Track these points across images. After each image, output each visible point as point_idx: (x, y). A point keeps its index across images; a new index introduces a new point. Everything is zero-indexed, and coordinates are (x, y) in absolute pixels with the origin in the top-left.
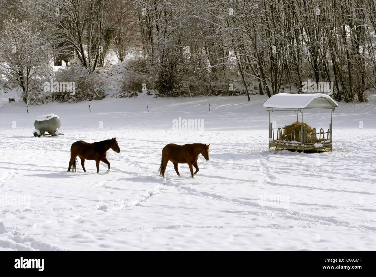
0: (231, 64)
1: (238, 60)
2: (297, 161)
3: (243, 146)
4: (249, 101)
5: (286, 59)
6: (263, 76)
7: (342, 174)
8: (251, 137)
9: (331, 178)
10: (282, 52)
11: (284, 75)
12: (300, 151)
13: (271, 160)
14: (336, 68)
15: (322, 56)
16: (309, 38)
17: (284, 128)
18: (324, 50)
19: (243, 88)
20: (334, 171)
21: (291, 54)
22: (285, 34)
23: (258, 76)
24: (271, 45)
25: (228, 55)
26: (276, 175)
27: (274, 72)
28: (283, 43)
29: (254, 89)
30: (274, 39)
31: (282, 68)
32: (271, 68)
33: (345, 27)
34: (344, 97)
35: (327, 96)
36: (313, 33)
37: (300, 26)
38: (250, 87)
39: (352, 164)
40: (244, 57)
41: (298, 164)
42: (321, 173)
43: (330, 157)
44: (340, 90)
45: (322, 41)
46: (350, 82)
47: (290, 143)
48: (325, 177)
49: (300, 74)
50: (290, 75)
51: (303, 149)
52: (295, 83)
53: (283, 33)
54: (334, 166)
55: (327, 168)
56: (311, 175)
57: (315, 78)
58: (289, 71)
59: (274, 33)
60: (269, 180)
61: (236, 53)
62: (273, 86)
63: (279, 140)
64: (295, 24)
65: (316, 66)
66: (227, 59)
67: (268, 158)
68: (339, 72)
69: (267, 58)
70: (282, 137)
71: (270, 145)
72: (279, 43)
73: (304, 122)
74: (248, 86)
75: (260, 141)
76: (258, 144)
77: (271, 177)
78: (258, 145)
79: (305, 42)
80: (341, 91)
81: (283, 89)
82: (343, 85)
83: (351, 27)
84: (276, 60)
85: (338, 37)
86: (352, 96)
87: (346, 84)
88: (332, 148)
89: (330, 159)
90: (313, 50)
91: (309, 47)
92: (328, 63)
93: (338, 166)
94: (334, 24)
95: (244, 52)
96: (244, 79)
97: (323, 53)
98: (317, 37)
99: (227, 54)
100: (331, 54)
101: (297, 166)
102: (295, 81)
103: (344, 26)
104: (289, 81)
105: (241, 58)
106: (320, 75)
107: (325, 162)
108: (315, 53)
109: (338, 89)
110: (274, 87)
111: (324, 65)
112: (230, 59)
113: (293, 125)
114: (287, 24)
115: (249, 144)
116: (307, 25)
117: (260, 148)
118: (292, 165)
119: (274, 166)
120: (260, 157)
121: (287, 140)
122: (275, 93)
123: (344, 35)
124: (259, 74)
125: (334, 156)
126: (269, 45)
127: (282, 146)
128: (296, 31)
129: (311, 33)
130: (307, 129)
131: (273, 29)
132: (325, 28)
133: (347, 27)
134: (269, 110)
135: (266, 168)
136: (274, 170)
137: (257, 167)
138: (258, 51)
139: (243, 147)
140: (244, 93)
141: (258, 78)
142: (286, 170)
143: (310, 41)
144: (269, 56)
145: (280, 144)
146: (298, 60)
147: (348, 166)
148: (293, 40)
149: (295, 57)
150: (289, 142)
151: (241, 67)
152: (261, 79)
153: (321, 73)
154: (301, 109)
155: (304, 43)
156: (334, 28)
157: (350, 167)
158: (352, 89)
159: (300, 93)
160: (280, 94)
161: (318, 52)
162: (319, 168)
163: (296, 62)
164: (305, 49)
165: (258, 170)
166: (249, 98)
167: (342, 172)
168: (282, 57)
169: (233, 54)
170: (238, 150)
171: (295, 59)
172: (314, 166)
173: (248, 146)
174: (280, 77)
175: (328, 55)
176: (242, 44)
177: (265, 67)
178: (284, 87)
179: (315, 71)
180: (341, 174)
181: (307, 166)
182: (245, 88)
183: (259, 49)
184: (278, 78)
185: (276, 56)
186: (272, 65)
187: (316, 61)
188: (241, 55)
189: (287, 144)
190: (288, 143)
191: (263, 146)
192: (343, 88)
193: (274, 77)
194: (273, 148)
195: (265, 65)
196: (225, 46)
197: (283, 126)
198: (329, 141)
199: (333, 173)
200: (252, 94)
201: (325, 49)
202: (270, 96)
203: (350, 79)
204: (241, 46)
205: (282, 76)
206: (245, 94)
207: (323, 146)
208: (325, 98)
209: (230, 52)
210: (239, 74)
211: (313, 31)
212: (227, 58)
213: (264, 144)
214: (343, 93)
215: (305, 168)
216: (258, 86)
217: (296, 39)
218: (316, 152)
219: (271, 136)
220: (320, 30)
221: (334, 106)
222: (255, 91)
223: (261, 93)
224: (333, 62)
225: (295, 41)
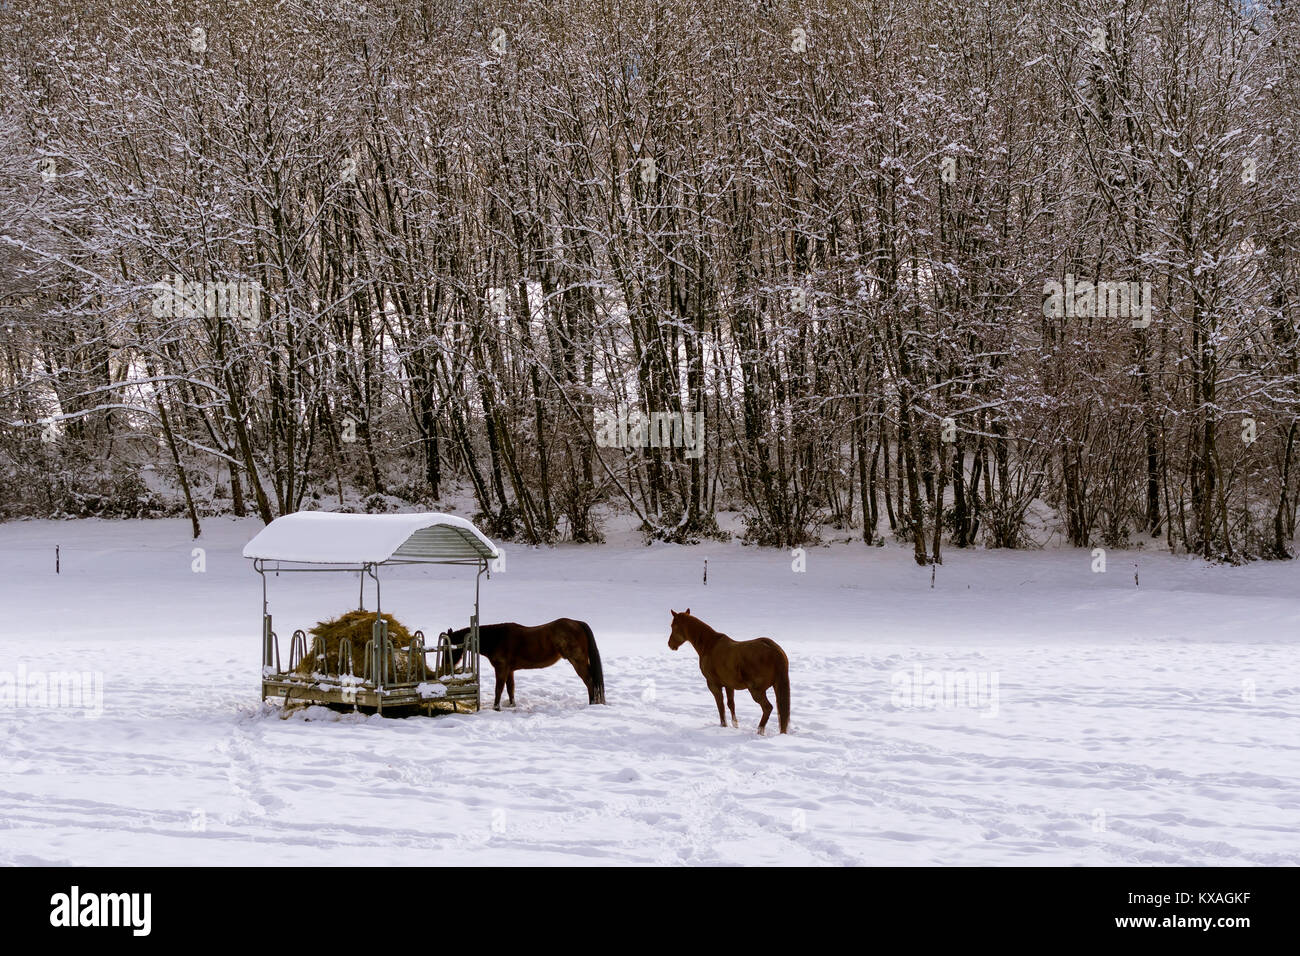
0: (134, 406)
1: (159, 397)
2: (360, 746)
3: (174, 694)
4: (196, 536)
5: (325, 396)
6: (247, 454)
7: (511, 787)
8: (199, 662)
9: (474, 802)
10: (311, 370)
11: (318, 448)
12: (368, 710)
13: (269, 742)
14: (496, 427)
15: (449, 386)
16: (405, 322)
17: (313, 632)
18: (456, 364)
19: (174, 491)
20: (482, 778)
21: (342, 377)
22: (322, 307)
23: (230, 452)
24: (272, 344)
25: (124, 379)
26: (287, 795)
27: (282, 438)
28: (315, 339)
29: (215, 496)
30: (283, 326)
31: (312, 426)
32: (273, 425)
33: (529, 289)
34: (523, 525)
35: (464, 522)
36: (418, 307)
37: (375, 284)
38: (199, 490)
39: (547, 755)
40: (181, 385)
41: (361, 756)
42: (439, 787)
43: (470, 730)
44: (509, 502)
45: (449, 334)
46: (544, 476)
47: (335, 684)
48: (450, 798)
49: (374, 445)
50: (339, 449)
51: (380, 703)
52: (357, 478)
53: (315, 304)
54: (486, 761)
55: (461, 768)
56: (404, 792)
57: (424, 460)
58: (334, 434)
59: (284, 304)
60: (260, 811)
61: (151, 371)
62: (280, 486)
63: (297, 671)
64: (356, 274)
65: (428, 420)
66: (122, 392)
67: (259, 735)
68: (507, 440)
69: (258, 388)
70: (308, 664)
71: (267, 689)
72: (303, 340)
73: (384, 611)
74: (195, 488)
75: (231, 677)
76: (226, 686)
77: (266, 801)
78: (224, 691)
79: (392, 336)
80: (513, 505)
81: (316, 496)
82: (520, 483)
83: (548, 288)
84: (292, 396)
85: (502, 323)
86: (549, 523)
87: (532, 479)
88: (477, 698)
89: (473, 739)
90: (420, 365)
91: (407, 353)
92: (468, 410)
93: (497, 761)
94: (488, 277)
95: (180, 367)
96: (177, 461)
97: (454, 374)
98: (432, 320)
99: (123, 372)
100: (480, 378)
101: (358, 763)
102: (358, 468)
103: (523, 286)
104: (336, 471)
105: (168, 388)
106: (442, 451)
107: (456, 747)
108: (425, 376)
109: (503, 499)
110: (285, 488)
111: (456, 415)
112: (133, 392)
113: (347, 619)
114: (331, 275)
115: (193, 687)
116: (398, 281)
117: (233, 699)
118: (340, 759)
119: (277, 761)
120: (230, 733)
121: (323, 673)
122: (287, 508)
123: (523, 315)
124: (232, 446)
125: (482, 728)
126: (267, 345)
127: (305, 692)
128: (359, 298)
129: (413, 306)
130: (394, 635)
131: (281, 289)
132: (461, 292)
133: (535, 291)
134: (260, 566)
135: (251, 768)
136: (279, 775)
137: (219, 765)
138: (229, 364)
139: (172, 698)
140: (178, 509)
141: (230, 458)
142: (319, 777)
143: (407, 332)
144: (267, 383)
145: (299, 688)
146: (368, 398)
147: (531, 760)
148: (351, 330)
149: (355, 387)
150: (330, 678)
151: (170, 419)
152: (241, 463)
153: (446, 442)
154: (373, 567)
155: (388, 341)
156: (491, 290)
157: (539, 765)
158: (551, 498)
159: (374, 510)
160: (301, 516)
161: (434, 371)
162: (432, 769)
163: (361, 405)
164: (393, 359)
165: (223, 777)
166: (196, 526)
167: (510, 780)
168: (313, 388)
169: (143, 375)
170: (155, 707)
171: (357, 395)
172: (415, 761)
173: (188, 694)
174: (304, 456)
175: (469, 382)
176: (172, 339)
177: (253, 419)
178: (319, 489)
179: (425, 436)
180: (506, 787)
181: (392, 761)
182: (182, 493)
183: (233, 357)
184: (296, 459)
185: (291, 384)
186: (276, 415)
187: (428, 402)
188: (169, 377)
189: (324, 687)
190: (329, 683)
191: (242, 693)
192: (519, 497)
193: (283, 456)
194: (278, 700)
195: (251, 413)
196: (113, 347)
197: (309, 623)
198: (467, 676)
199: (481, 785)
200: (206, 514)
201: (461, 361)
202: (268, 519)
203: (544, 465)
204: (170, 346)
205: (310, 454)
206: (181, 514)
207: (449, 693)
208: (455, 529)
209: (131, 368)
210: (162, 443)
211: (418, 299)
212: (123, 387)
213: (244, 687)
214: (520, 511)
215: (385, 768)
216: (229, 487)
217: (361, 326)
218: (424, 713)
219: (268, 659)
220: (444, 296)
221: (486, 557)
222: (216, 505)
223: (240, 511)
224: (486, 407)
225: (357, 334)
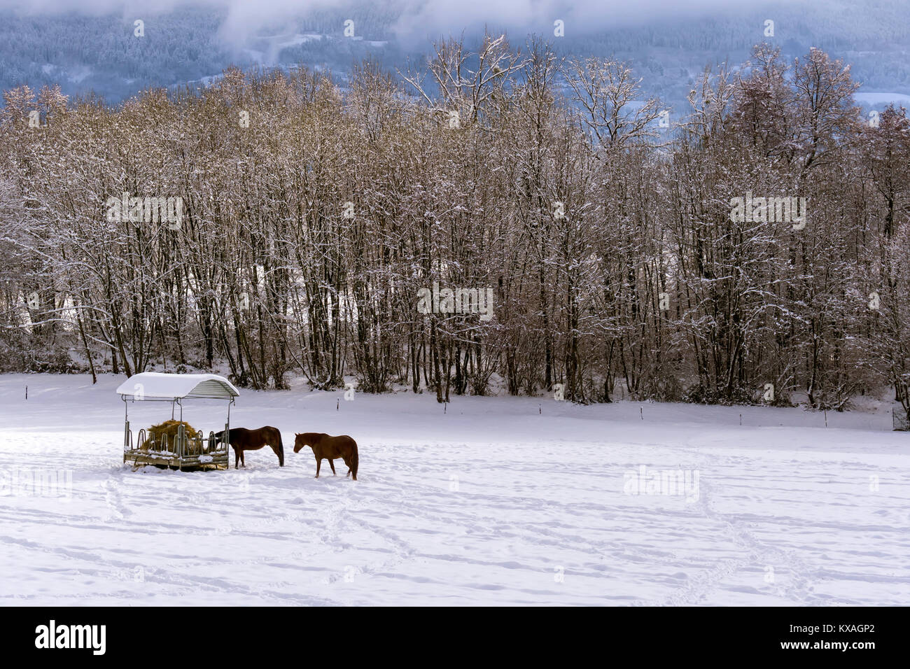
0: (67, 320)
1: (79, 316)
2: (170, 485)
3: (81, 458)
4: (94, 383)
5: (159, 317)
6: (120, 344)
8: (94, 443)
9: (224, 513)
10: (153, 305)
11: (155, 342)
12: (175, 468)
13: (126, 483)
14: (240, 334)
15: (218, 314)
16: (198, 283)
17: (149, 430)
18: (222, 304)
19: (84, 361)
20: (229, 502)
21: (167, 308)
22: (158, 275)
23: (112, 343)
24: (134, 292)
25: (62, 307)
26: (134, 509)
27: (138, 337)
28: (155, 290)
29: (104, 364)
30: (140, 283)
31: (152, 331)
32: (133, 330)
33: (257, 269)
34: (252, 381)
35: (224, 379)
36: (205, 276)
37: (184, 265)
38: (96, 361)
39: (261, 491)
40: (90, 310)
41: (170, 490)
42: (208, 505)
43: (224, 478)
44: (245, 369)
45: (219, 289)
46: (262, 357)
47: (159, 455)
48: (213, 511)
49: (182, 341)
50: (165, 343)
51: (180, 465)
52: (173, 356)
53: (155, 274)
54: (230, 493)
55: (219, 497)
56: (190, 507)
57: (206, 349)
58: (163, 336)
59: (140, 273)
60: (120, 516)
61: (75, 304)
62: (136, 360)
63: (141, 449)
64: (175, 260)
65: (208, 330)
66: (61, 313)
67: (121, 479)
68: (245, 340)
69: (127, 313)
70: (146, 445)
71: (126, 457)
72: (149, 291)
73: (184, 421)
75: (108, 451)
76: (106, 456)
77: (124, 511)
78: (106, 458)
79: (192, 289)
80: (247, 371)
81: (153, 365)
82: (251, 361)
83: (267, 269)
84: (143, 317)
85: (244, 285)
86: (264, 380)
87: (256, 359)
88: (227, 463)
89: (224, 482)
90: (205, 304)
91: (198, 298)
92: (227, 325)
93: (236, 493)
94: (238, 263)
95: (89, 302)
96: (86, 347)
97: (221, 309)
98: (211, 283)
99: (61, 304)
100: (233, 311)
101: (169, 493)
102: (174, 352)
103: (255, 267)
104: (163, 353)
105: (83, 312)
106: (214, 345)
107: (216, 486)
108: (207, 309)
109: (242, 368)
110: (138, 361)
111: (221, 328)
112: (66, 313)
113: (166, 425)
114: (164, 260)
115: (90, 455)
116: (195, 264)
117: (109, 462)
118: (160, 491)
119: (130, 492)
120: (107, 478)
121: (153, 449)
122: (138, 371)
123: (255, 281)
124: (113, 340)
125: (230, 477)
126: (132, 292)
127: (145, 459)
128: (176, 271)
129: (202, 275)
130: (188, 432)
131: (139, 266)
132: (225, 270)
133: (260, 270)
134: (125, 399)
135: (117, 495)
136: (130, 499)
137: (101, 494)
138: (113, 301)
139: (80, 461)
140: (86, 370)
141: (112, 346)
142: (150, 499)
143: (199, 288)
144: (131, 310)
145: (141, 457)
146: (179, 319)
147: (253, 493)
148: (172, 286)
149: (173, 313)
150: (157, 452)
151: (83, 327)
152: (117, 349)
153: (216, 340)
154: (179, 400)
155: (190, 292)
156: (240, 269)
157: (256, 496)
158: (266, 368)
159: (181, 372)
160: (146, 374)
161: (211, 306)
162: (205, 497)
163: (176, 322)
164: (192, 301)
165: (103, 499)
166: (95, 378)
167: (242, 502)
168: (153, 313)
169: (71, 305)
170: (70, 465)
171: (174, 317)
172: (197, 493)
173: (87, 459)
174: (148, 345)
175: (227, 312)
176: (86, 288)
177: (124, 327)
178: (155, 362)
179: (206, 337)
180: (240, 506)
181: (186, 492)
182: (88, 362)
183: (115, 298)
184: (144, 347)
185: (143, 311)
186: (135, 326)
187: (208, 321)
188: (83, 306)
189: (154, 457)
190: (156, 454)
191: (115, 459)
192: (250, 367)
193: (138, 346)
194: (130, 462)
195: (123, 324)
196: (57, 291)
197: (147, 426)
198: (223, 452)
199: (228, 505)
200: (100, 372)
201: (224, 302)
202: (129, 375)
203: (263, 352)
204: (85, 292)
205: (151, 345)
206: (87, 372)
207: (214, 460)
208: (219, 382)
209: (66, 302)
210: (79, 338)
211: (205, 272)
212: (61, 311)
213: (115, 456)
214: (251, 374)
215: (182, 496)
216: (111, 360)
217: (177, 284)
218: (202, 470)
219: (127, 442)
220: (217, 271)
221: (233, 396)
222: (104, 368)
223: (116, 371)
224: (236, 325)
225: (175, 288)
